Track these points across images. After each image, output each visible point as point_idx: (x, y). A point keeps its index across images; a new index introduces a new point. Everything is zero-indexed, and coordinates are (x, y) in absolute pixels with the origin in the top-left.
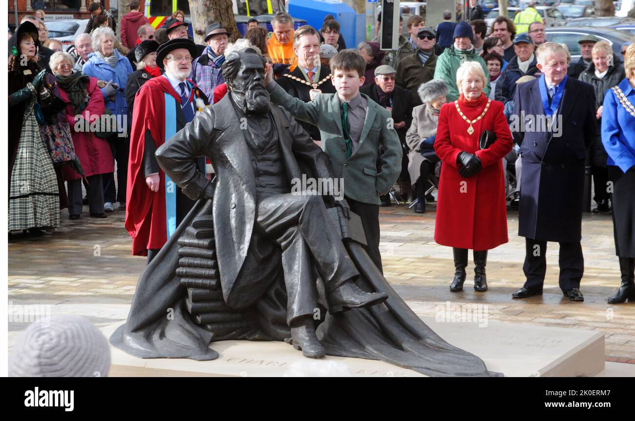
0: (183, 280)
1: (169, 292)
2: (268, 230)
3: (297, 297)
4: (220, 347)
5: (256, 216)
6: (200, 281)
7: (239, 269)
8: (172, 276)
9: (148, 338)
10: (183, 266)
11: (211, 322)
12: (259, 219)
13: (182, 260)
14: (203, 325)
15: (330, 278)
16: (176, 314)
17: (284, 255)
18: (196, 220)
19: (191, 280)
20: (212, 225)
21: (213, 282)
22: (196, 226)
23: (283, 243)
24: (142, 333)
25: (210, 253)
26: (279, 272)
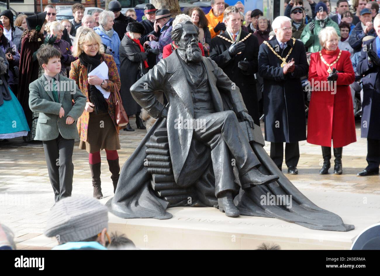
0: (149, 169)
1: (140, 177)
2: (202, 136)
3: (221, 179)
4: (173, 211)
6: (159, 170)
7: (184, 161)
8: (142, 166)
9: (128, 206)
10: (149, 160)
11: (167, 196)
12: (196, 130)
13: (148, 157)
14: (162, 198)
15: (242, 166)
16: (145, 192)
17: (212, 152)
18: (156, 131)
19: (154, 169)
20: (166, 135)
21: (168, 170)
22: (156, 135)
23: (212, 145)
24: (124, 203)
25: (166, 151)
26: (209, 164)
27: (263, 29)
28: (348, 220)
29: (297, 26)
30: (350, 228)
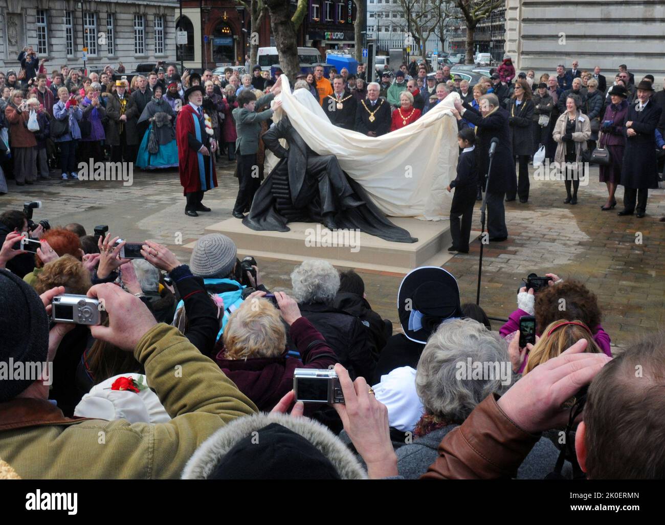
0: (274, 195)
1: (267, 201)
2: (314, 171)
3: (326, 199)
4: (292, 226)
5: (307, 166)
6: (281, 195)
7: (299, 190)
8: (270, 193)
9: (258, 221)
10: (274, 188)
11: (287, 214)
12: (309, 167)
13: (274, 186)
14: (283, 215)
15: (340, 194)
16: (271, 211)
17: (320, 184)
18: (280, 167)
19: (278, 195)
20: (287, 170)
21: (288, 196)
22: (280, 170)
23: (319, 179)
24: (256, 219)
25: (286, 182)
26: (317, 191)
27: (360, 88)
28: (413, 235)
29: (384, 87)
30: (415, 241)
